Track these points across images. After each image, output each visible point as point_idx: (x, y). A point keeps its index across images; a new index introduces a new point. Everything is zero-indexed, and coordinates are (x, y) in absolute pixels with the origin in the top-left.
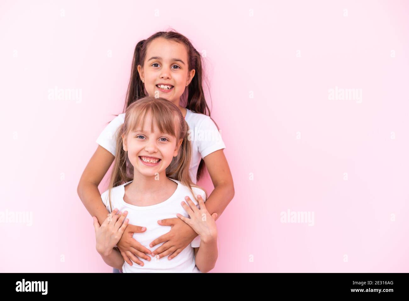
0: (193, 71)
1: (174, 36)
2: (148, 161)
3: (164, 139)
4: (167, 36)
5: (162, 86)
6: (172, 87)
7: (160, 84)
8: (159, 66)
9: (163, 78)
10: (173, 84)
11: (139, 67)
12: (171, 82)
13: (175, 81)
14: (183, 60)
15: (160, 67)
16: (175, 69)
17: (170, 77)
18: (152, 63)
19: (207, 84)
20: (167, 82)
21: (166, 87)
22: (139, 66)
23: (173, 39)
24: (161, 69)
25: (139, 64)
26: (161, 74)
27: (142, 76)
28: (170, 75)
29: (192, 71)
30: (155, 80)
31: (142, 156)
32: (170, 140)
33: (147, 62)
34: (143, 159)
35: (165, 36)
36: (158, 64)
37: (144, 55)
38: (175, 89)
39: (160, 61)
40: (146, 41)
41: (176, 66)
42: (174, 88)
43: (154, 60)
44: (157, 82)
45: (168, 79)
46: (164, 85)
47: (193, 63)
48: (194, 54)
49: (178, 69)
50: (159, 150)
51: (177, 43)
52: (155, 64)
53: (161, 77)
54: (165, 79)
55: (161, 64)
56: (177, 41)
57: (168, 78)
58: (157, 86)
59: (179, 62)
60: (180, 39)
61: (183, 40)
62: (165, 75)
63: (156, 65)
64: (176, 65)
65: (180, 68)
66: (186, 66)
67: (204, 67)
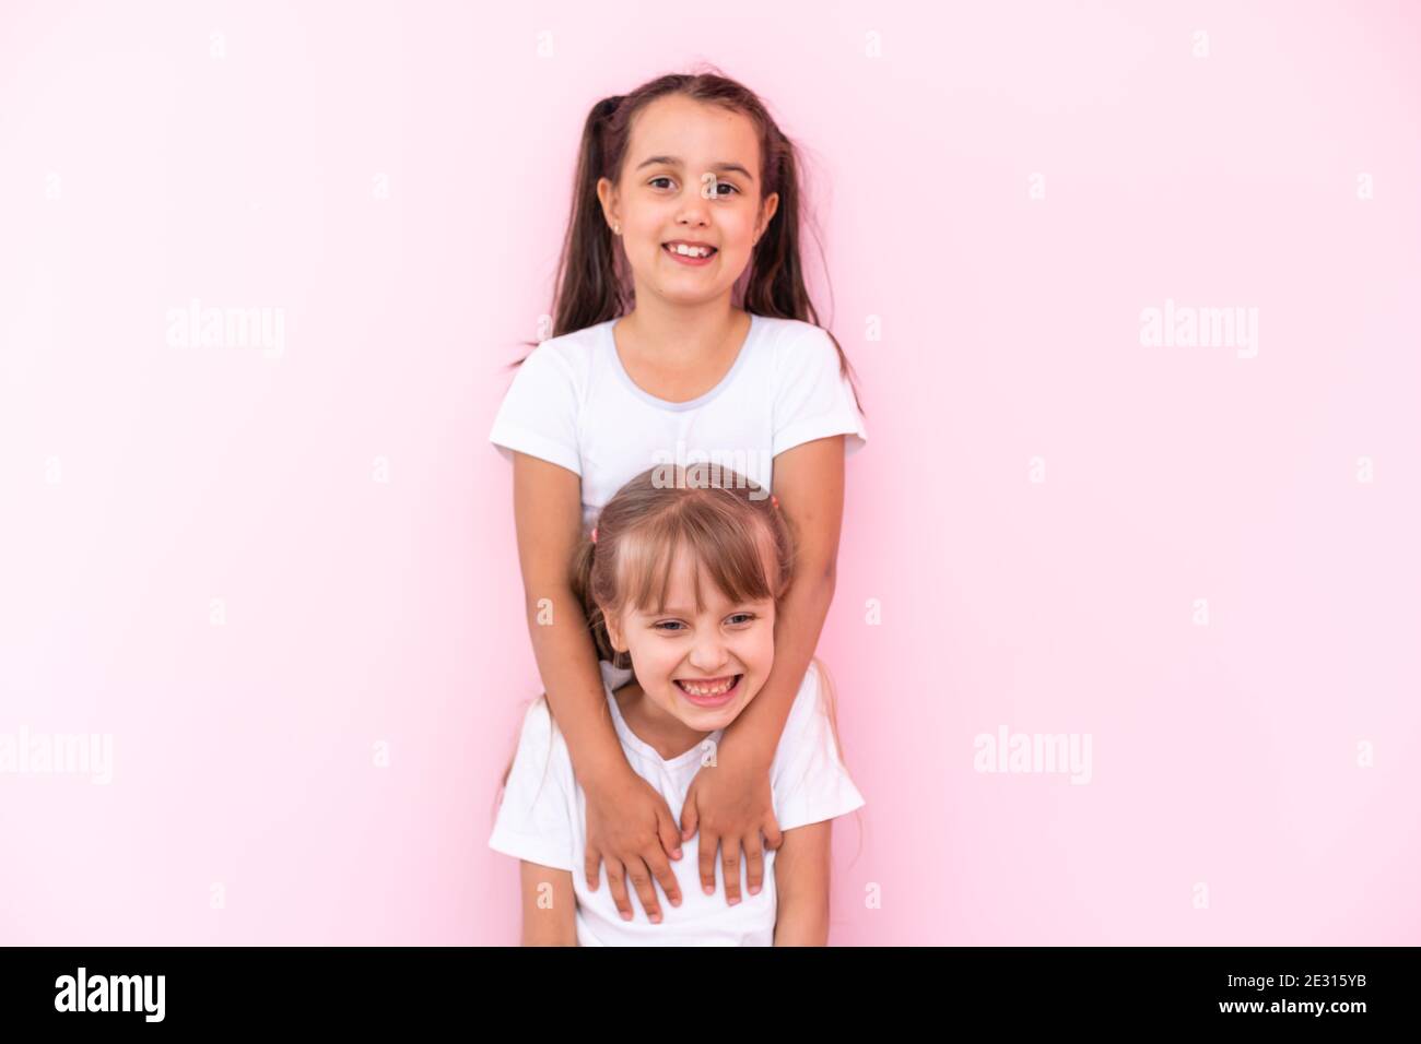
0: (773, 200)
1: (720, 90)
2: (704, 691)
3: (739, 619)
4: (699, 91)
5: (683, 249)
6: (713, 250)
7: (676, 243)
8: (671, 185)
9: (685, 222)
10: (713, 242)
11: (604, 187)
12: (709, 237)
13: (720, 232)
14: (747, 168)
15: (677, 187)
16: (722, 196)
17: (707, 221)
18: (651, 174)
19: (815, 237)
20: (698, 236)
21: (694, 252)
22: (602, 181)
23: (716, 100)
24: (679, 194)
25: (604, 175)
26: (682, 211)
27: (612, 212)
28: (708, 213)
29: (770, 198)
30: (661, 229)
31: (684, 681)
32: (758, 615)
33: (633, 172)
34: (689, 687)
35: (691, 92)
36: (667, 180)
37: (621, 147)
38: (720, 257)
39: (677, 169)
40: (626, 102)
41: (726, 186)
42: (717, 254)
43: (657, 167)
44: (668, 236)
45: (701, 228)
46: (690, 244)
47: (774, 174)
48: (776, 147)
49: (731, 196)
50: (731, 654)
51: (729, 114)
52: (659, 180)
53: (680, 219)
54: (693, 228)
55: (679, 180)
56: (729, 108)
57: (702, 224)
58: (665, 246)
59: (734, 174)
60: (739, 101)
61: (747, 102)
62: (694, 215)
63: (663, 183)
64: (726, 183)
65: (736, 191)
66: (753, 186)
67: (805, 181)
